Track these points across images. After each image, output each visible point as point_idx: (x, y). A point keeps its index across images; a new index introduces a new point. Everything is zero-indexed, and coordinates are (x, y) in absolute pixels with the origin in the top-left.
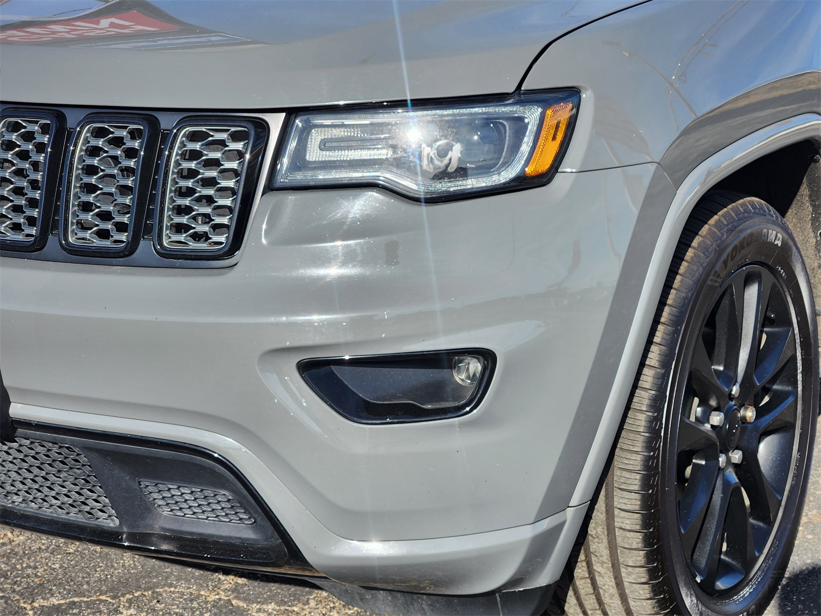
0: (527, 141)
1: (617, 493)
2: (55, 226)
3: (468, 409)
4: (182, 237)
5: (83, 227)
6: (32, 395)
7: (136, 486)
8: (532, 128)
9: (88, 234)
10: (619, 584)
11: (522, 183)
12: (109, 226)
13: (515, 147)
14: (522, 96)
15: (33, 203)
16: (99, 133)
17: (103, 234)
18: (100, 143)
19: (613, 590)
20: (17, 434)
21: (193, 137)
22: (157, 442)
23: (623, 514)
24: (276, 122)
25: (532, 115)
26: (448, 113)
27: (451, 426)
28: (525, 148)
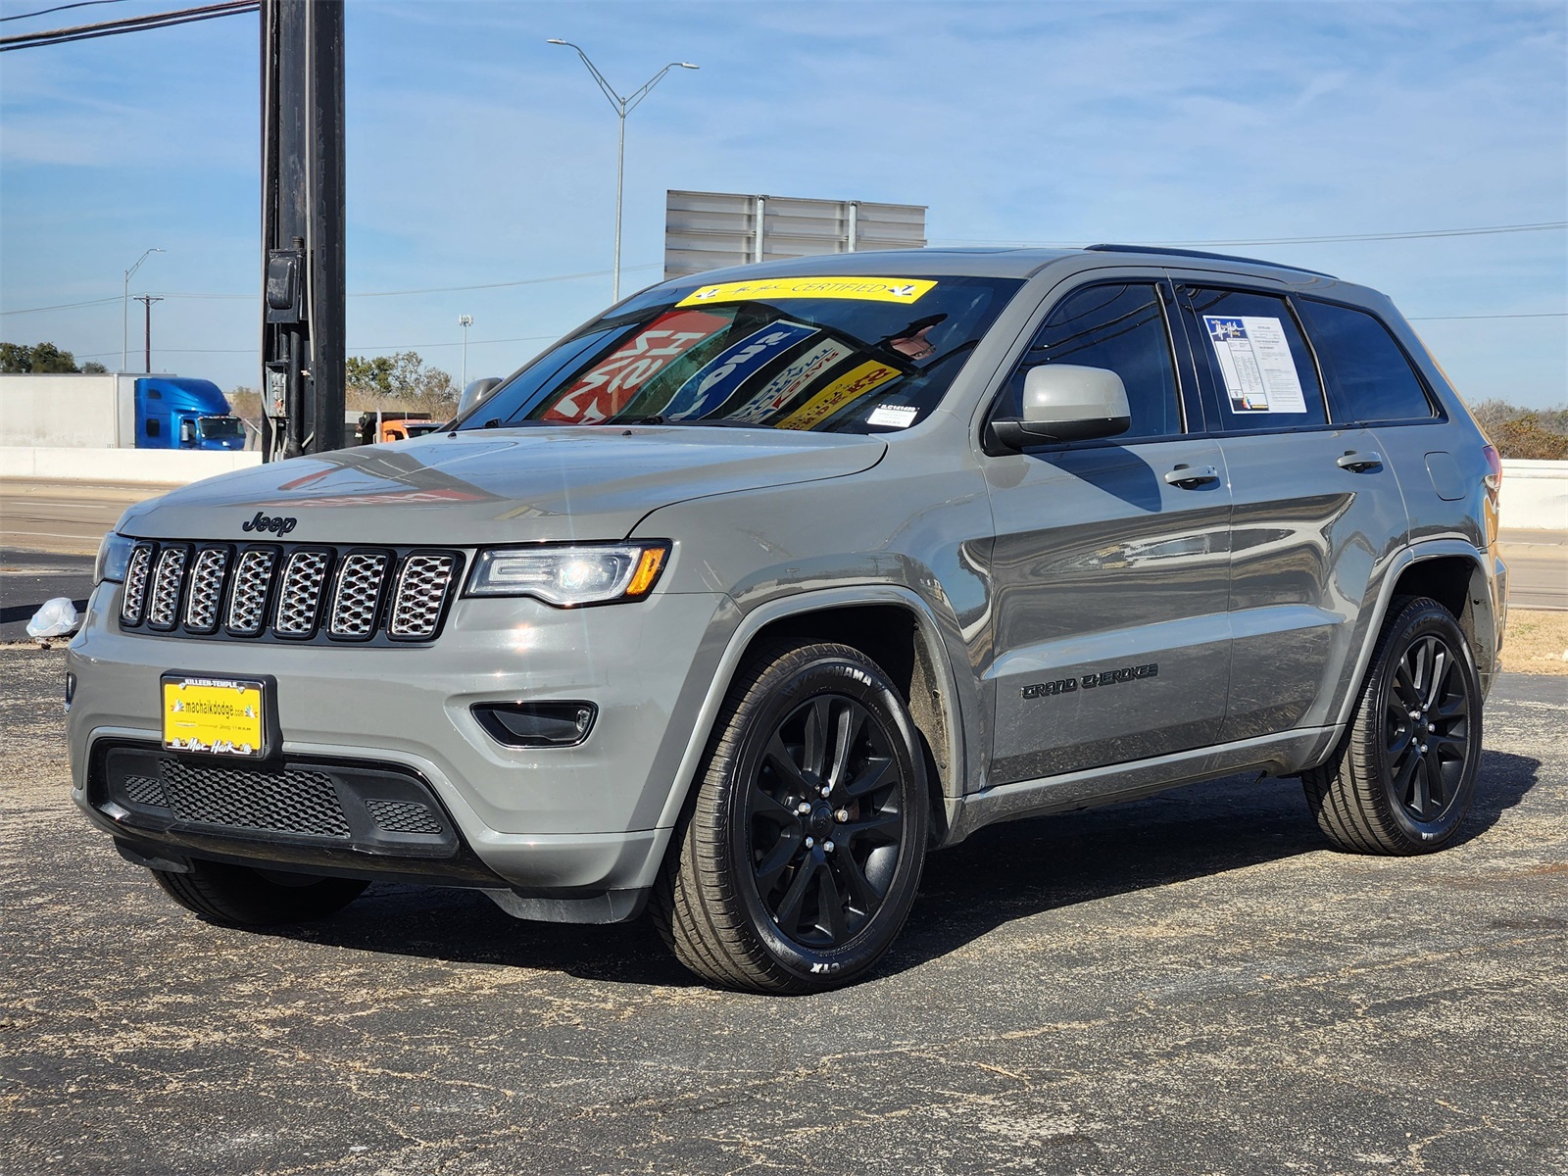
0: (631, 569)
1: (697, 829)
2: (324, 623)
3: (578, 742)
4: (405, 628)
5: (342, 621)
6: (302, 734)
7: (363, 805)
8: (634, 562)
9: (344, 627)
10: (703, 904)
11: (626, 598)
12: (358, 622)
13: (622, 576)
14: (628, 541)
15: (310, 608)
16: (357, 561)
17: (355, 627)
18: (357, 567)
19: (700, 909)
20: (286, 768)
21: (417, 563)
22: (376, 763)
23: (702, 845)
24: (470, 555)
25: (634, 553)
26: (599, 550)
27: (568, 752)
28: (628, 574)
